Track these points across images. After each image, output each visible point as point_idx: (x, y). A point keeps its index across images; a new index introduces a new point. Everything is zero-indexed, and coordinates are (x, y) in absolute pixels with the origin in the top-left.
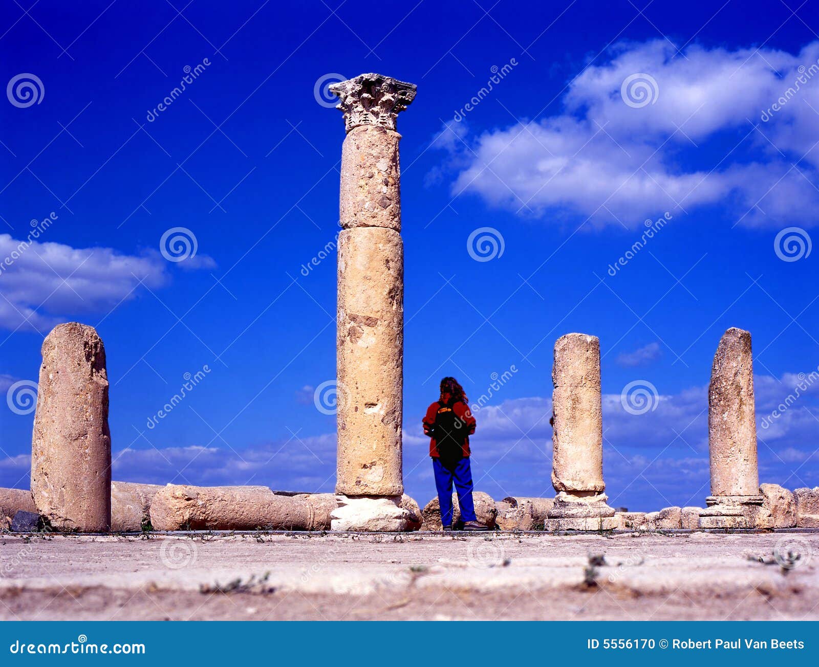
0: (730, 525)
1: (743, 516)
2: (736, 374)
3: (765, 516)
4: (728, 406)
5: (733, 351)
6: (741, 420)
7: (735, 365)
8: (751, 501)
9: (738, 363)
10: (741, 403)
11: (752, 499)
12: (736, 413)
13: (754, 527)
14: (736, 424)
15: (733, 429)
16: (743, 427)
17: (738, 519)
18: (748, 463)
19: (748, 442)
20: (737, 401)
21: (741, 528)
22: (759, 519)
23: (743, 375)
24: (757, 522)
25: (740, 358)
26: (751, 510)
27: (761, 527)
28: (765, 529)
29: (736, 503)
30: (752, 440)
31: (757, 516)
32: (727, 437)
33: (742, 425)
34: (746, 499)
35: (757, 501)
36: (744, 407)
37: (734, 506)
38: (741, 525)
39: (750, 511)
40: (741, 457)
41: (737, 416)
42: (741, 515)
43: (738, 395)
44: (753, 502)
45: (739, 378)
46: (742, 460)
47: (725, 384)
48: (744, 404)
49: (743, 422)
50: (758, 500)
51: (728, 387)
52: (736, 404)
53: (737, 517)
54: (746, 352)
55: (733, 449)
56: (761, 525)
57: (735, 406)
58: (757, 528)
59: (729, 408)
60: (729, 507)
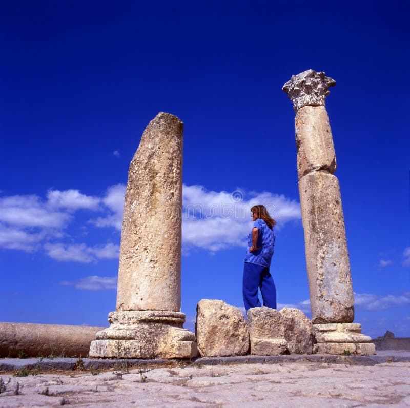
0: (112, 352)
1: (133, 339)
2: (150, 157)
3: (176, 339)
4: (138, 193)
5: (149, 131)
6: (151, 210)
7: (150, 146)
8: (153, 318)
9: (155, 144)
10: (154, 190)
11: (157, 314)
12: (146, 201)
13: (156, 357)
14: (143, 215)
15: (140, 221)
16: (153, 218)
17: (126, 344)
18: (157, 265)
19: (159, 238)
20: (149, 187)
21: (128, 358)
22: (165, 343)
23: (160, 158)
24: (161, 348)
25: (157, 140)
26: (152, 330)
27: (167, 356)
28: (174, 358)
29: (132, 321)
30: (166, 236)
31: (162, 339)
32: (132, 233)
33: (152, 215)
34: (146, 315)
35: (164, 318)
36: (158, 194)
37: (129, 324)
38: (129, 353)
39: (150, 333)
40: (146, 257)
41: (146, 205)
42: (131, 338)
43: (151, 180)
44: (158, 318)
45: (155, 161)
46: (148, 260)
47: (137, 168)
48: (157, 191)
49: (153, 213)
50: (167, 316)
51: (140, 172)
52: (147, 191)
53: (124, 341)
54: (167, 134)
55: (137, 247)
56: (166, 353)
57: (146, 193)
58: (159, 359)
59: (138, 196)
60: (122, 326)
